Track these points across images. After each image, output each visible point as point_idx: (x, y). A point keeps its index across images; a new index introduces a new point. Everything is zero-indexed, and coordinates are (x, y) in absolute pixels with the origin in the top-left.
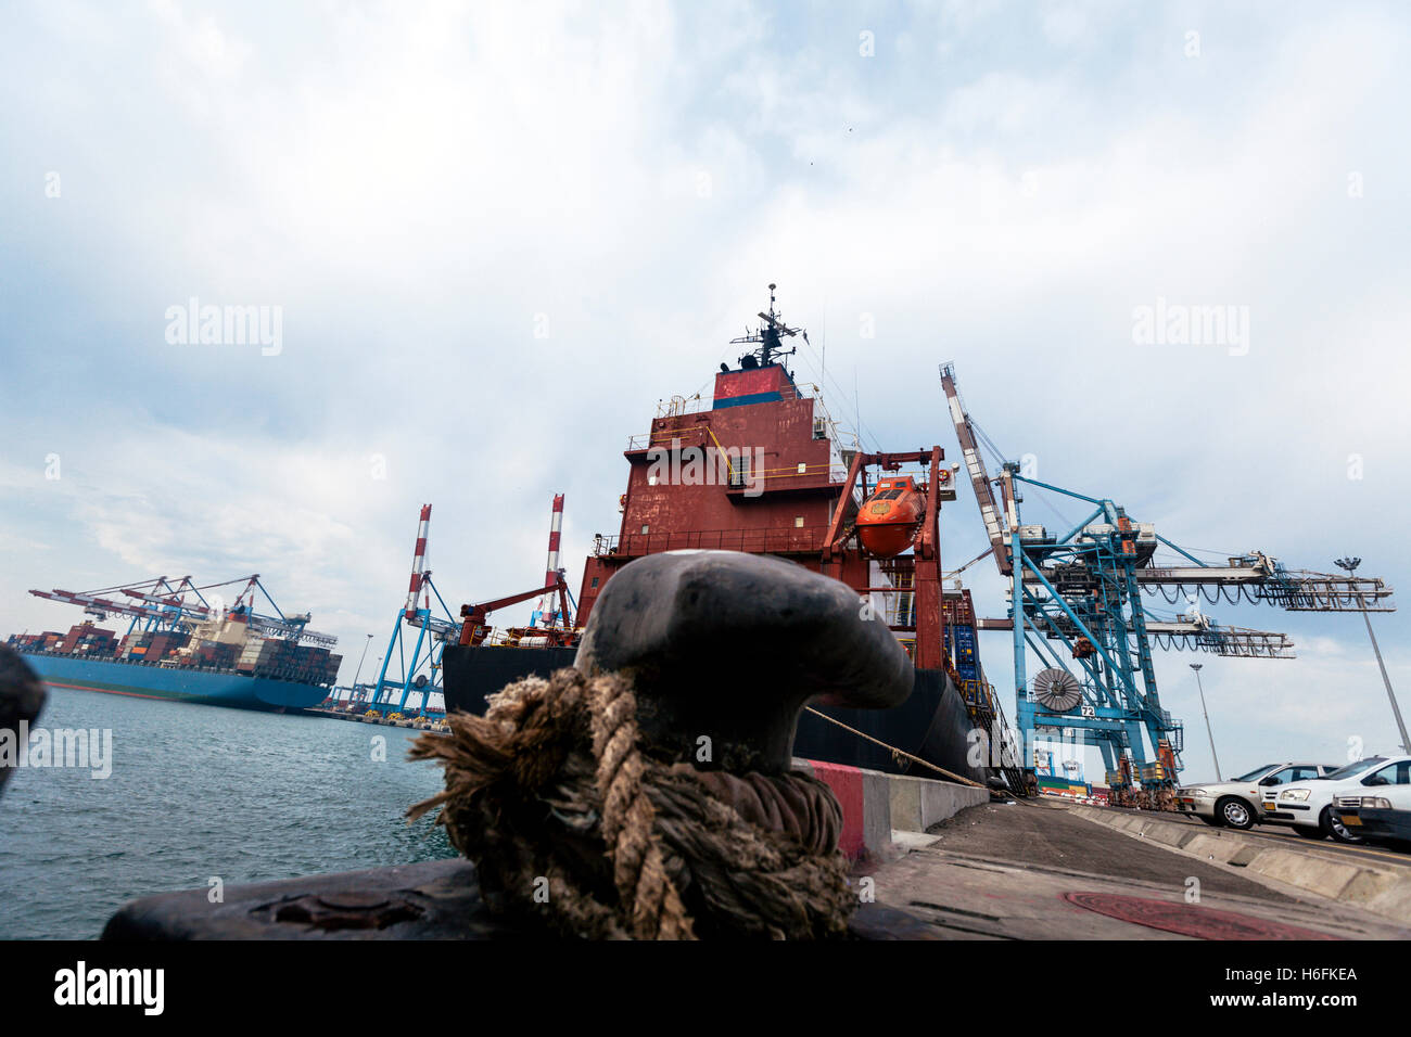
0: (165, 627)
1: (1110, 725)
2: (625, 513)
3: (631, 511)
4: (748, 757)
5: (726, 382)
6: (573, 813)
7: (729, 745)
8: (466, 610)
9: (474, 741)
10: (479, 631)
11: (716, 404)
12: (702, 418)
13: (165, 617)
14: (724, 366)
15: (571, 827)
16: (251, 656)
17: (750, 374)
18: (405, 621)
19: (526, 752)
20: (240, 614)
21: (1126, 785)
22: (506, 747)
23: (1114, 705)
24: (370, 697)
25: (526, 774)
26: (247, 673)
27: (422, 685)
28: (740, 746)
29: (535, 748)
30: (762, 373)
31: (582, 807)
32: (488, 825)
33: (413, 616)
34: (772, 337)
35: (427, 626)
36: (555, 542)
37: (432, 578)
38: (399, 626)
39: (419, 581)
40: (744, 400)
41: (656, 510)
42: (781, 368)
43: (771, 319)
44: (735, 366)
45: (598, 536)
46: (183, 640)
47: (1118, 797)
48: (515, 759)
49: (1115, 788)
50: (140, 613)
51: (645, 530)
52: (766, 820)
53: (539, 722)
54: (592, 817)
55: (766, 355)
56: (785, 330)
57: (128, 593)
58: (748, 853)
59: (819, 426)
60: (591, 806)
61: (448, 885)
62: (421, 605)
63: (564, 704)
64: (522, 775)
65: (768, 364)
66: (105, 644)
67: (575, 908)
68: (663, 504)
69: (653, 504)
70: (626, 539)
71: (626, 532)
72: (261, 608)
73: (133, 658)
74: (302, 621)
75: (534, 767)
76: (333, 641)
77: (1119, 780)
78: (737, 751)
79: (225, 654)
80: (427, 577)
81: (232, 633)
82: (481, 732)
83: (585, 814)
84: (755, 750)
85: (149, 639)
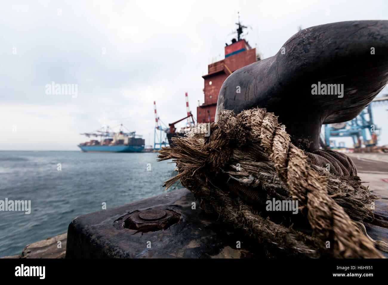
0: (107, 138)
1: (356, 131)
2: (205, 93)
3: (206, 93)
4: (309, 144)
5: (228, 49)
6: (241, 176)
7: (300, 140)
8: (170, 125)
9: (189, 148)
10: (174, 129)
11: (226, 56)
12: (222, 62)
13: (106, 136)
14: (226, 44)
15: (242, 183)
16: (126, 141)
17: (235, 45)
18: (156, 129)
19: (214, 151)
20: (121, 133)
21: (360, 146)
22: (204, 150)
23: (357, 125)
24: (153, 147)
25: (216, 162)
26: (126, 145)
27: (164, 143)
28: (305, 140)
29: (218, 149)
30: (238, 43)
31: (246, 174)
32: (202, 185)
33: (158, 128)
34: (240, 31)
35: (162, 130)
36: (187, 105)
37: (160, 118)
38: (155, 131)
39: (157, 120)
40: (234, 53)
41: (213, 91)
42: (244, 40)
43: (239, 24)
44: (230, 43)
45: (199, 101)
46: (112, 140)
47: (357, 149)
48: (209, 156)
49: (357, 148)
50: (102, 135)
51: (211, 97)
52: (337, 172)
53: (217, 137)
54: (251, 178)
55: (239, 37)
56: (244, 27)
57: (98, 131)
58: (342, 189)
59: (258, 56)
60: (250, 173)
61: (186, 200)
62: (159, 125)
63: (230, 125)
64: (214, 162)
65: (240, 40)
66: (97, 143)
67: (265, 227)
68: (214, 89)
69: (211, 90)
70: (206, 100)
71: (206, 99)
72: (125, 131)
73: (104, 145)
74: (134, 133)
75: (219, 158)
76: (141, 136)
77: (357, 145)
78: (304, 142)
79: (121, 142)
80: (159, 118)
81: (120, 137)
82: (190, 144)
83: (247, 177)
84: (311, 141)
85: (105, 140)
